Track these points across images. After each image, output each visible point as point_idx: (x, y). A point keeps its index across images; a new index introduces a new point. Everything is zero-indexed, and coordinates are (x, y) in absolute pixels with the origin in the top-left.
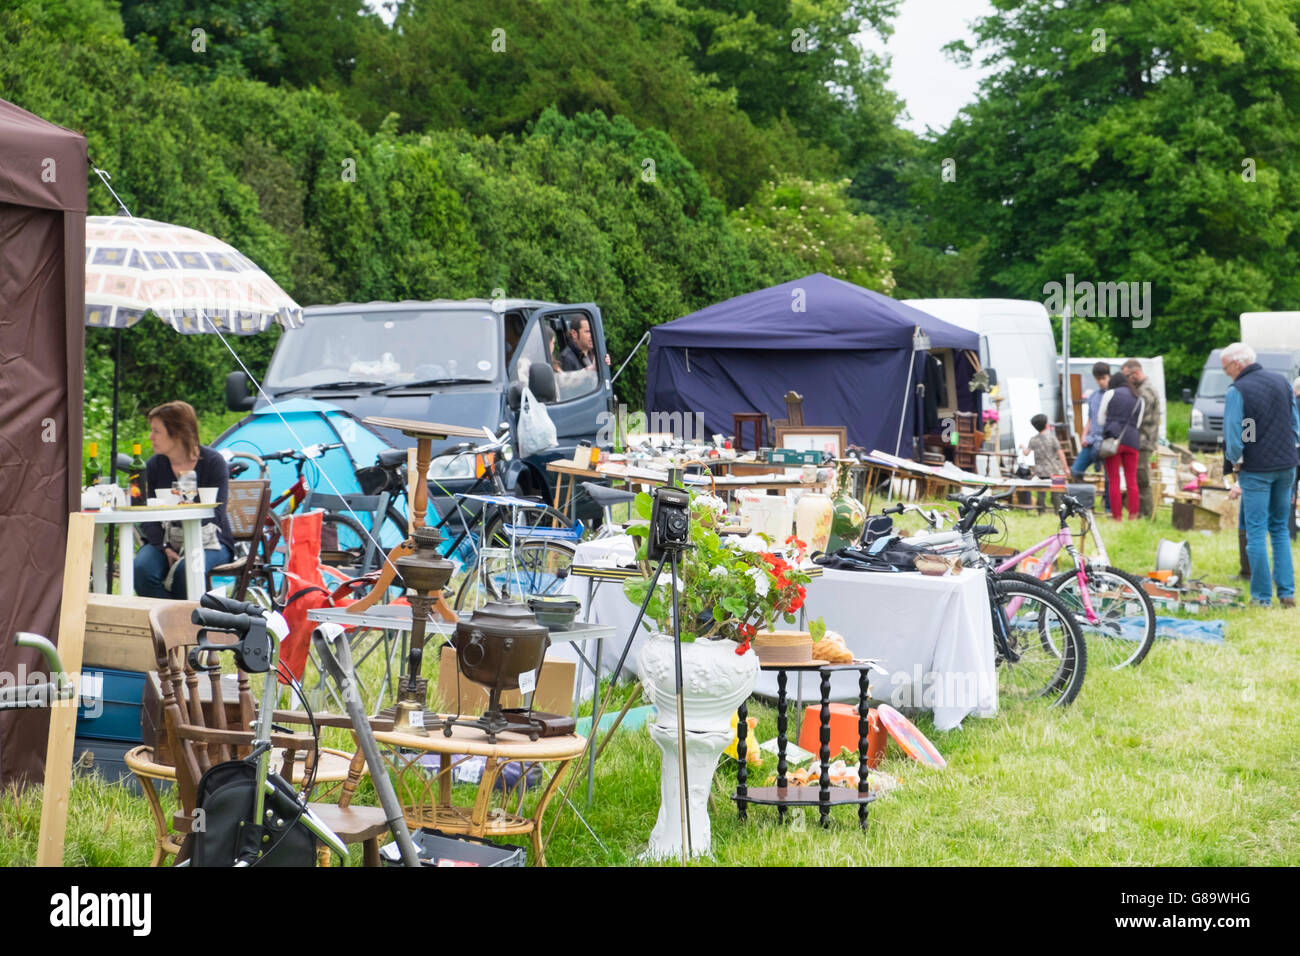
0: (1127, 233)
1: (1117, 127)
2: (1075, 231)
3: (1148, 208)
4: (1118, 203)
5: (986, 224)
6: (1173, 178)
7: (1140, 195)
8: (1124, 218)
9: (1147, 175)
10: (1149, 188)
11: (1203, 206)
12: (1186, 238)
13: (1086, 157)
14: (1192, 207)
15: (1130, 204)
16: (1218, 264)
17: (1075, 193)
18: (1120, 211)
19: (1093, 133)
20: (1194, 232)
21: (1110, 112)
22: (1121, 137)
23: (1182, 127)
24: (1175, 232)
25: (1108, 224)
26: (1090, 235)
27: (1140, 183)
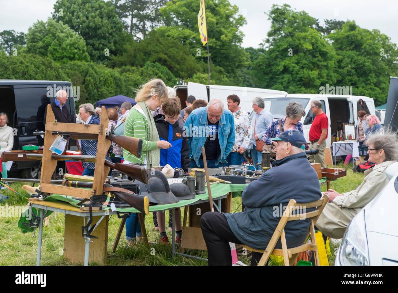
0: (289, 83)
1: (287, 62)
2: (279, 82)
3: (293, 78)
4: (287, 77)
5: (264, 80)
6: (298, 72)
7: (292, 76)
8: (288, 80)
9: (293, 71)
10: (293, 74)
11: (303, 78)
12: (300, 84)
13: (281, 68)
14: (301, 78)
15: (289, 77)
16: (306, 89)
17: (279, 75)
18: (287, 79)
19: (283, 63)
20: (302, 83)
21: (286, 59)
22: (289, 64)
23: (300, 61)
24: (299, 83)
25: (285, 81)
26: (282, 83)
27: (291, 73)
